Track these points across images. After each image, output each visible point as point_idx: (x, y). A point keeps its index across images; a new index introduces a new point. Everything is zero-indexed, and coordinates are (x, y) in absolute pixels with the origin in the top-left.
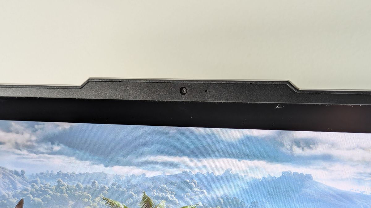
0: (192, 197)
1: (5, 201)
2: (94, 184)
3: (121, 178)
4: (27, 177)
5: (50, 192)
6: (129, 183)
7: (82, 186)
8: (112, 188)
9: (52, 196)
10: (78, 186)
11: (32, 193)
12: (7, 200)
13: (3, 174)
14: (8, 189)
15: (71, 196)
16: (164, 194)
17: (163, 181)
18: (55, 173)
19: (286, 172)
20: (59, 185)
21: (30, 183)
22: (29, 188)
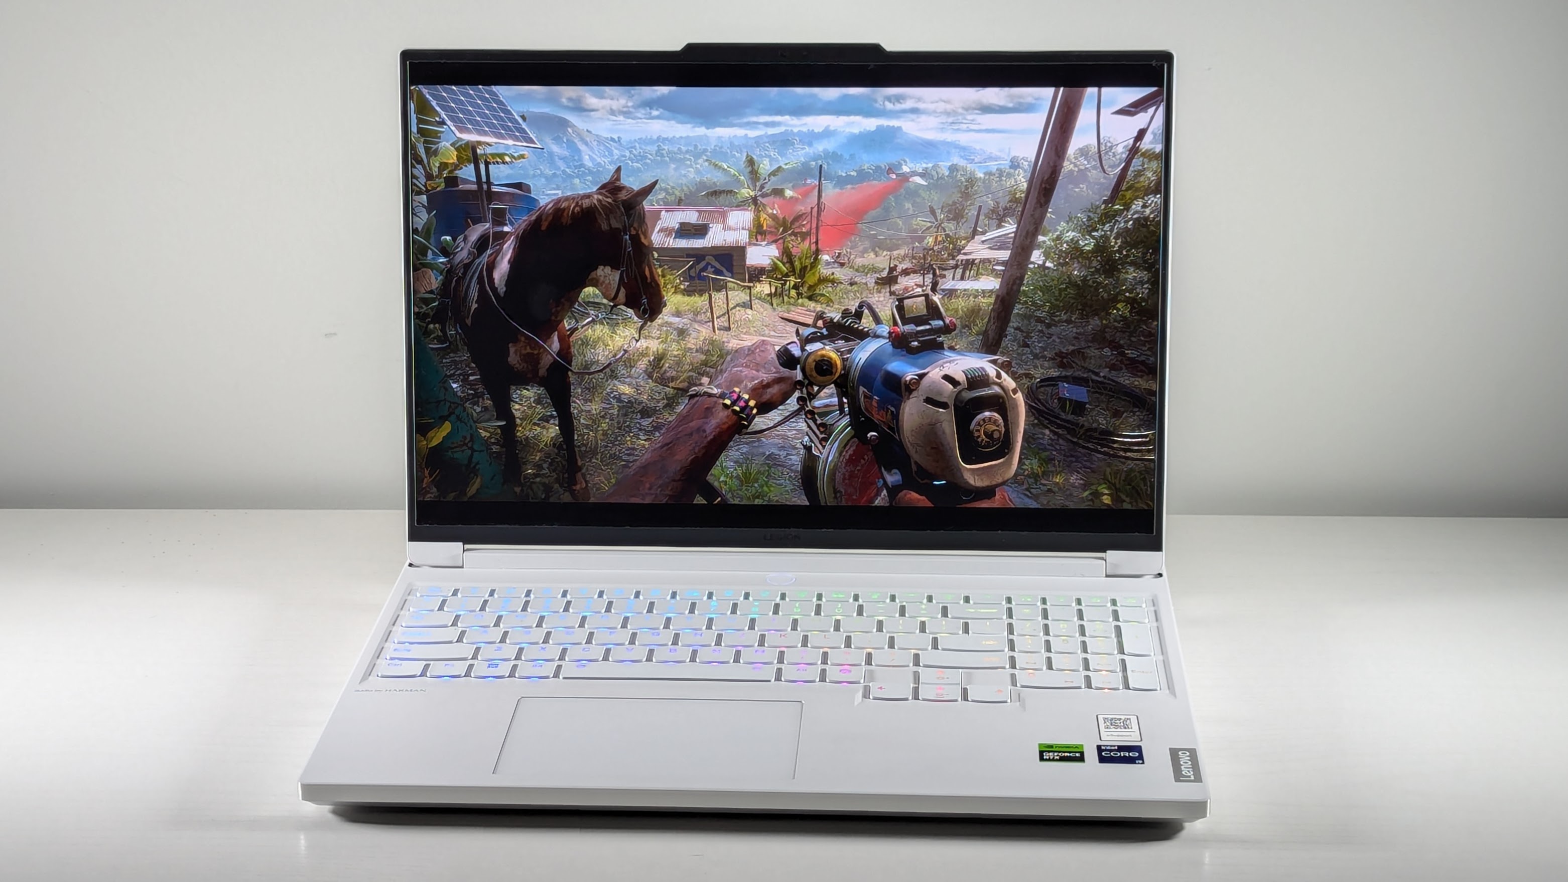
0: (795, 154)
1: (601, 169)
2: (696, 146)
3: (723, 139)
4: (625, 144)
5: (650, 156)
6: (731, 143)
7: (684, 149)
8: (715, 150)
9: (651, 160)
10: (679, 149)
11: (630, 159)
12: (604, 167)
13: (598, 141)
14: (604, 156)
15: (672, 160)
16: (767, 152)
17: (766, 140)
18: (655, 137)
19: (880, 126)
20: (660, 149)
21: (628, 149)
22: (627, 154)
